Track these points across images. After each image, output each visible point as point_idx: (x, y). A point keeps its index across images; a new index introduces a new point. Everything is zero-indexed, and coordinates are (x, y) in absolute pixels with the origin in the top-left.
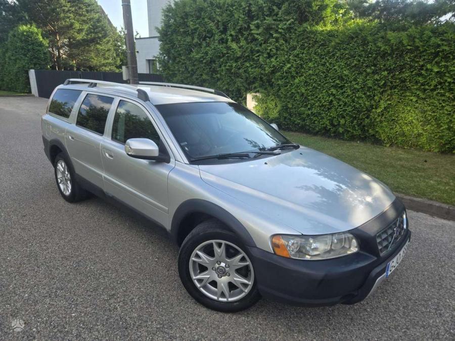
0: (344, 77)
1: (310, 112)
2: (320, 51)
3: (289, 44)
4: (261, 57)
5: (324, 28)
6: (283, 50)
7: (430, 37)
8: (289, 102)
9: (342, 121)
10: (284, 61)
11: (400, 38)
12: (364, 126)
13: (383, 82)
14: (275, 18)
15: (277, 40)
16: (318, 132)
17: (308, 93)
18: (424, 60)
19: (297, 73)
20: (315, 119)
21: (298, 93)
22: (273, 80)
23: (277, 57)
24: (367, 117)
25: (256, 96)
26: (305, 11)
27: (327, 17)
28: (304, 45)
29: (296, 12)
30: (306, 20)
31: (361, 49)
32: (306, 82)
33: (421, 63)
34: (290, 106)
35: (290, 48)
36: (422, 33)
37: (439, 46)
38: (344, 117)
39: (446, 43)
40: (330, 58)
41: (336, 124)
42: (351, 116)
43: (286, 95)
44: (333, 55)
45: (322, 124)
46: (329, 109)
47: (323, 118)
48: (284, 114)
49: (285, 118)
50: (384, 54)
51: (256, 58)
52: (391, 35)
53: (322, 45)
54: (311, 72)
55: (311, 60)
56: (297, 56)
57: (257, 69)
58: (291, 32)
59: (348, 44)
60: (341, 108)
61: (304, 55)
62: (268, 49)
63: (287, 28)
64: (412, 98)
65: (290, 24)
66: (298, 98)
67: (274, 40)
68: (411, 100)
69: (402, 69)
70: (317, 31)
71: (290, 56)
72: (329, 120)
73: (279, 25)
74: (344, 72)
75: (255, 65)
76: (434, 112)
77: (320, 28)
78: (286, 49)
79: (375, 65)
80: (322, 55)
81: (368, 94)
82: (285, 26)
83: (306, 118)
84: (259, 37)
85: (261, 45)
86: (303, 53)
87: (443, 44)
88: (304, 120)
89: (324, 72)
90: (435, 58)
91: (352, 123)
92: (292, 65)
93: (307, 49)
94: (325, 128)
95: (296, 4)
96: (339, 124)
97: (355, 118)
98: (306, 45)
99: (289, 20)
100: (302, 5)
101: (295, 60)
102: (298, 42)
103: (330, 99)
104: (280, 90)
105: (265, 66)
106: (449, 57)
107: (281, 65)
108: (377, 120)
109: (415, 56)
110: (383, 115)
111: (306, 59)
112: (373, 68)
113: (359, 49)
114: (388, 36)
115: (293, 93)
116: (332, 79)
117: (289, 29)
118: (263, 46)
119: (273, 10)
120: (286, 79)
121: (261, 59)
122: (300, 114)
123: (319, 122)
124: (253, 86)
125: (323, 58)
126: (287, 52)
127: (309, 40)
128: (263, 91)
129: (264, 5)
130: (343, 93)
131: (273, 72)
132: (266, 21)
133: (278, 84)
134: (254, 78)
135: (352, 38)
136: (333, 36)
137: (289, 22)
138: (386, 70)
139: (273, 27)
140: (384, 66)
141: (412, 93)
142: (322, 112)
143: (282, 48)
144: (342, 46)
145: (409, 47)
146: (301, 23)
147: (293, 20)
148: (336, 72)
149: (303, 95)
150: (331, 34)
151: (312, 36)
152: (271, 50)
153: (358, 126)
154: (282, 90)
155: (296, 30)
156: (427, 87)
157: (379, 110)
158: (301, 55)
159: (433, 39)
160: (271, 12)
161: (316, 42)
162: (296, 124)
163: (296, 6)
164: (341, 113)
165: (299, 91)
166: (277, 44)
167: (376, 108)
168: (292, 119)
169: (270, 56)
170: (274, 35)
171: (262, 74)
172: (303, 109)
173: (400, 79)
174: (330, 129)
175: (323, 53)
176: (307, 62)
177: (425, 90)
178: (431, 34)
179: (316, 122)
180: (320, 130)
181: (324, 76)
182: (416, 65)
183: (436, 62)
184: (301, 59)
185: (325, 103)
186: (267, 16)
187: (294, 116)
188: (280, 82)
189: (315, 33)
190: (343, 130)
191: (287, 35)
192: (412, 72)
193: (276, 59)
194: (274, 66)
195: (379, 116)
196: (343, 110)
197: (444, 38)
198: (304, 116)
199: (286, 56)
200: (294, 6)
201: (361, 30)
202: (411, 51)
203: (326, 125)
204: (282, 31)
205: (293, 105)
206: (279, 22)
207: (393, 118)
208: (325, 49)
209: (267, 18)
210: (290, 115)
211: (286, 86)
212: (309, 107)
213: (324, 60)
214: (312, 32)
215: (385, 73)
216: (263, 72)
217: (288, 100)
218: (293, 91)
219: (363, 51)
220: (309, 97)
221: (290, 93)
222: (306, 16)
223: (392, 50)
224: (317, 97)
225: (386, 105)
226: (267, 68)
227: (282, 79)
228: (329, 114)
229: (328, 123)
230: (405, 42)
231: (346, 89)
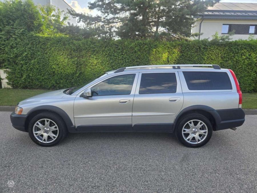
0: (58, 60)
1: (43, 78)
2: (43, 47)
3: (24, 42)
4: (6, 48)
5: (43, 36)
6: (20, 45)
7: (90, 44)
8: (30, 73)
9: (62, 81)
10: (22, 51)
11: (79, 43)
12: (72, 83)
13: (76, 62)
14: (12, 27)
15: (16, 39)
16: (50, 88)
17: (41, 68)
18: (90, 53)
19: (32, 57)
20: (47, 81)
21: (34, 68)
22: (17, 61)
23: (17, 49)
24: (73, 79)
25: (7, 70)
26: (30, 26)
27: (44, 30)
28: (33, 43)
29: (25, 25)
30: (32, 30)
31: (63, 47)
32: (38, 62)
33: (89, 55)
34: (31, 75)
35: (25, 44)
36: (87, 42)
37: (94, 48)
38: (62, 79)
39: (96, 47)
40: (49, 51)
41: (59, 83)
42: (65, 78)
43: (27, 69)
44: (50, 49)
45: (51, 84)
46: (53, 76)
47: (51, 80)
48: (28, 80)
49: (29, 82)
50: (74, 50)
51: (2, 48)
52: (75, 42)
53: (43, 44)
54: (40, 57)
55: (39, 51)
56: (30, 48)
57: (4, 55)
58: (24, 36)
59: (57, 44)
60: (60, 75)
61: (34, 48)
62: (10, 44)
63: (21, 33)
64: (89, 69)
65: (22, 31)
66: (35, 71)
67: (14, 39)
68: (89, 70)
69: (83, 57)
70: (39, 36)
71: (26, 48)
72: (55, 81)
73: (15, 31)
74: (58, 58)
75: (2, 53)
76: (98, 74)
77: (40, 35)
78: (22, 44)
79: (71, 55)
80: (44, 49)
81: (71, 68)
82: (19, 32)
83: (42, 81)
84: (3, 37)
85: (5, 41)
86: (33, 47)
87: (95, 47)
88: (41, 82)
89: (47, 57)
90: (94, 52)
91: (66, 81)
92: (28, 53)
93: (35, 45)
94: (53, 85)
95: (24, 21)
96: (60, 83)
97: (67, 79)
98: (34, 43)
99: (22, 29)
100: (28, 22)
101: (30, 51)
102: (29, 41)
103: (53, 70)
104: (23, 66)
105: (10, 53)
106: (98, 52)
107: (21, 53)
108: (77, 79)
109: (87, 52)
110: (79, 77)
111: (36, 51)
112: (70, 56)
113: (62, 47)
114: (74, 42)
115: (31, 68)
116: (52, 61)
117: (22, 34)
118: (7, 42)
119: (10, 22)
120: (25, 61)
121: (6, 49)
122: (38, 80)
123: (49, 82)
124: (3, 65)
125: (46, 50)
126: (24, 46)
127: (36, 41)
128: (11, 67)
129: (3, 19)
130: (59, 67)
131: (16, 57)
132: (6, 28)
133: (21, 63)
134: (3, 60)
135: (59, 42)
136: (48, 40)
137: (22, 30)
138: (76, 57)
139: (12, 31)
140: (75, 55)
141: (89, 67)
142: (50, 77)
143: (20, 43)
144: (54, 45)
145: (83, 48)
146: (29, 31)
147: (24, 29)
148: (53, 57)
149: (38, 69)
150: (47, 39)
151: (37, 39)
152: (12, 44)
153: (70, 83)
154: (24, 66)
155: (27, 35)
156: (93, 64)
157: (77, 75)
158: (32, 48)
159: (91, 45)
160: (8, 23)
161: (40, 42)
162: (36, 85)
163: (25, 22)
164: (60, 77)
165: (35, 67)
166: (16, 41)
167: (76, 74)
168: (33, 82)
169: (12, 47)
170: (13, 36)
171: (9, 58)
172: (39, 76)
173: (83, 61)
174: (56, 85)
175: (45, 48)
176: (37, 52)
177: (93, 66)
178: (90, 43)
179: (48, 83)
180: (51, 87)
181: (47, 59)
182: (88, 55)
183: (94, 54)
184: (33, 50)
185: (51, 73)
186: (6, 25)
187: (35, 80)
188: (22, 62)
189: (38, 37)
190: (63, 85)
191: (22, 37)
192: (87, 58)
193: (17, 50)
194: (16, 53)
195: (78, 77)
196: (61, 76)
197: (95, 45)
198: (41, 80)
199: (23, 48)
200: (23, 22)
201: (61, 38)
202: (84, 49)
203: (54, 83)
204: (18, 34)
205: (33, 75)
206: (15, 30)
207: (84, 78)
208: (46, 46)
209: (6, 26)
210: (32, 80)
211: (27, 64)
212: (42, 75)
213: (46, 51)
214: (36, 37)
215: (76, 58)
216: (9, 56)
217: (29, 72)
218: (31, 67)
219: (65, 48)
220: (42, 70)
221: (30, 68)
222: (31, 28)
223: (77, 48)
224: (46, 70)
225: (80, 73)
226: (11, 54)
227: (23, 60)
228: (54, 78)
229: (54, 82)
230: (81, 45)
231: (60, 65)
